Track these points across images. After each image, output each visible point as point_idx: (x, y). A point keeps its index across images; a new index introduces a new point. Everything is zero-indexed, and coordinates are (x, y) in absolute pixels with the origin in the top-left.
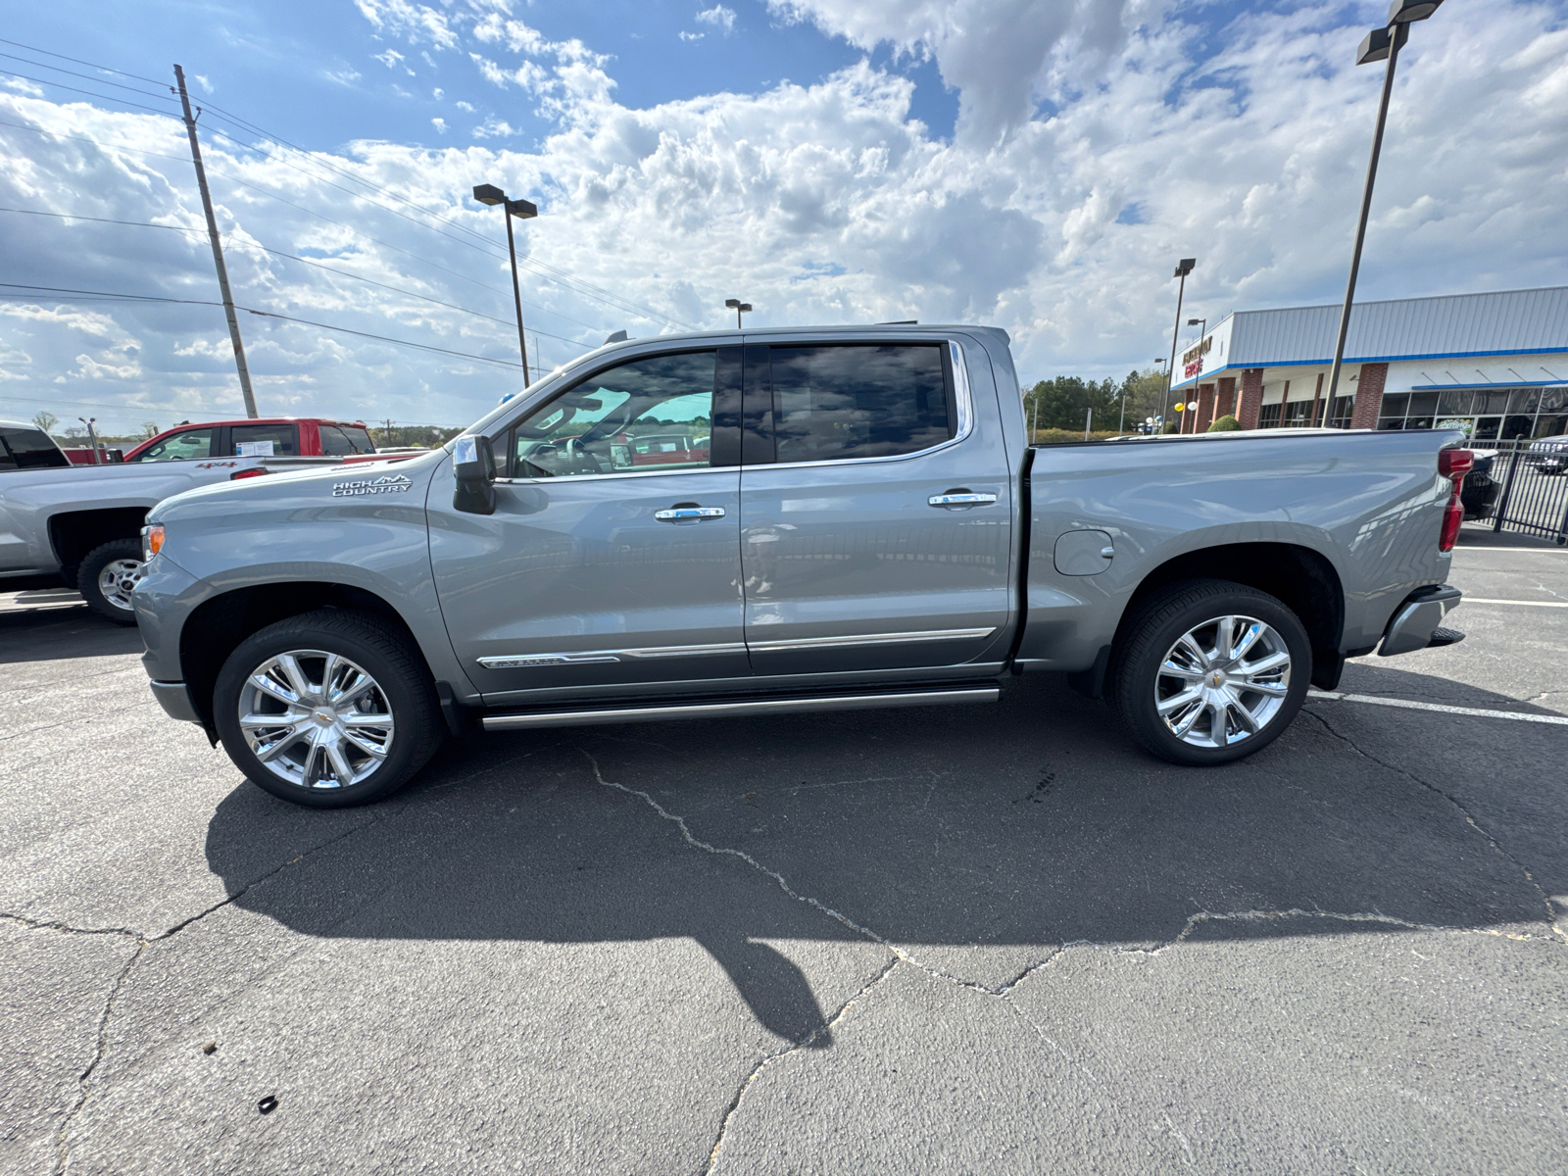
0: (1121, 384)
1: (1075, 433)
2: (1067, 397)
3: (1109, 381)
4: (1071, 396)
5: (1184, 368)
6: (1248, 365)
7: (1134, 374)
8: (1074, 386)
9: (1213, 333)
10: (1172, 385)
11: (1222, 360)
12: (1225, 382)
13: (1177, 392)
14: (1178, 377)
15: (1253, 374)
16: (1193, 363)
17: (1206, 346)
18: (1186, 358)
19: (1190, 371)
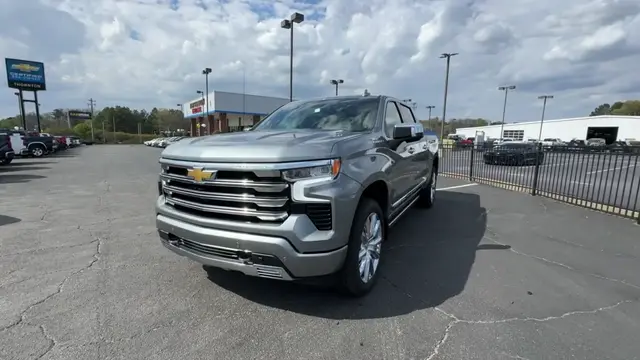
0: (150, 113)
1: (132, 134)
2: (124, 117)
3: (144, 111)
4: (126, 116)
6: (222, 111)
7: (155, 109)
8: (127, 111)
9: (205, 97)
10: (185, 116)
11: (212, 109)
12: (211, 117)
13: (187, 119)
14: (188, 113)
15: (223, 115)
16: (196, 107)
17: (202, 102)
18: (192, 106)
19: (195, 111)
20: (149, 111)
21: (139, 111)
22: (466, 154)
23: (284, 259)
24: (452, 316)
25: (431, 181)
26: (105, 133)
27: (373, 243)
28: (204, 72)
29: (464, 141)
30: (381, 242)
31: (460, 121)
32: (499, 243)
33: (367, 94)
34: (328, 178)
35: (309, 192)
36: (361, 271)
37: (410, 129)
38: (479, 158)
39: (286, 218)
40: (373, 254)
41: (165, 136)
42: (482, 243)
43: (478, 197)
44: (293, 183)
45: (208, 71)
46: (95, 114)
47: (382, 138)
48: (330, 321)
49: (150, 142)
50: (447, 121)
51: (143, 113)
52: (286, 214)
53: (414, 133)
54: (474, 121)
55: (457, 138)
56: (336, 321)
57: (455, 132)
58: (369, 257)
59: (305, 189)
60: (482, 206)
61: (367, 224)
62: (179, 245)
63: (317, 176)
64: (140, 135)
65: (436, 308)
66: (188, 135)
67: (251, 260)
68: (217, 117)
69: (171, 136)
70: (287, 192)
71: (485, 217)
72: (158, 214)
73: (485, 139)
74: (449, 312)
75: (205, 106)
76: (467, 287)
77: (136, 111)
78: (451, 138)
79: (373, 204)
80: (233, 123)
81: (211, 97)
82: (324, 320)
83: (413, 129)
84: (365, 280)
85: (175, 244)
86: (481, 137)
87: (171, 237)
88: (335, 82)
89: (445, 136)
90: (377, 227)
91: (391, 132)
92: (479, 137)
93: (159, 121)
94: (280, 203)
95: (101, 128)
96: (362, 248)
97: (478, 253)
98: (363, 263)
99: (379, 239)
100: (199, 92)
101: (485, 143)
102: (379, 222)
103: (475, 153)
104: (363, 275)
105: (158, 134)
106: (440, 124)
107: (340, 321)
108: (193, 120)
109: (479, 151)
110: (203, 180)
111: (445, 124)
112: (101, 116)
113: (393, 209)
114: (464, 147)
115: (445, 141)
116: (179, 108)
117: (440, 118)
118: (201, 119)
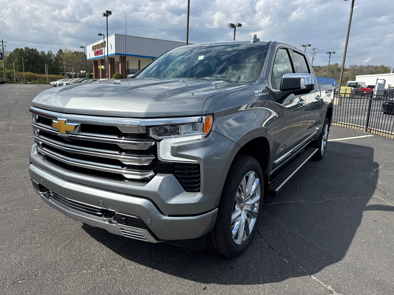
0: (56, 54)
1: (40, 75)
2: (32, 57)
3: (50, 52)
4: (34, 57)
5: (94, 52)
6: (122, 54)
7: (61, 50)
8: (34, 52)
9: (106, 40)
10: (88, 58)
11: (112, 51)
12: (111, 59)
13: (90, 61)
14: (91, 55)
15: (123, 58)
16: (98, 50)
17: (103, 45)
18: (94, 48)
19: (97, 53)
20: (55, 53)
21: (46, 53)
22: (364, 103)
23: (148, 221)
24: (329, 288)
25: (323, 133)
26: (15, 73)
27: (250, 202)
28: (105, 15)
29: (363, 89)
30: (259, 200)
31: (361, 67)
32: (390, 204)
33: (256, 39)
34: (198, 137)
35: (176, 151)
36: (234, 232)
37: (298, 80)
38: (378, 106)
39: (152, 177)
40: (250, 214)
41: (70, 77)
42: (371, 203)
43: (372, 149)
44: (160, 141)
45: (108, 13)
46: (7, 55)
47: (267, 89)
48: (198, 284)
49: (55, 83)
50: (347, 66)
51: (50, 54)
52: (152, 173)
53: (303, 84)
54: (376, 68)
55: (356, 86)
56: (203, 285)
57: (354, 79)
58: (244, 217)
59: (172, 148)
60: (375, 160)
61: (243, 182)
62: (49, 196)
63: (186, 134)
64: (46, 75)
65: (312, 277)
66: (91, 77)
67: (115, 219)
68: (117, 59)
69: (75, 77)
70: (154, 150)
71: (377, 172)
72: (31, 163)
73: (386, 87)
74: (327, 283)
75: (106, 48)
76: (349, 253)
77: (43, 52)
78: (349, 86)
79: (251, 161)
80: (133, 66)
81: (112, 40)
82: (192, 283)
83: (302, 80)
84: (238, 242)
85: (45, 195)
86: (382, 86)
87: (41, 188)
88: (233, 26)
89: (343, 83)
90: (254, 187)
91: (279, 83)
92: (380, 84)
93: (64, 63)
94: (146, 161)
95: (12, 68)
96: (237, 208)
97: (366, 214)
98: (237, 224)
99: (258, 198)
100: (100, 35)
101: (385, 92)
102: (258, 179)
103: (374, 102)
104: (236, 237)
105: (63, 75)
106: (339, 70)
107: (207, 285)
108: (96, 62)
109: (378, 99)
110: (67, 133)
111: (344, 70)
112: (11, 57)
113: (275, 165)
114: (363, 95)
115: (343, 89)
116: (81, 50)
117: (340, 64)
118: (103, 62)
